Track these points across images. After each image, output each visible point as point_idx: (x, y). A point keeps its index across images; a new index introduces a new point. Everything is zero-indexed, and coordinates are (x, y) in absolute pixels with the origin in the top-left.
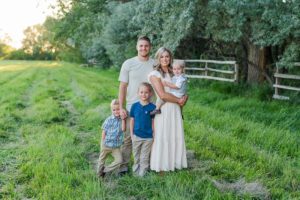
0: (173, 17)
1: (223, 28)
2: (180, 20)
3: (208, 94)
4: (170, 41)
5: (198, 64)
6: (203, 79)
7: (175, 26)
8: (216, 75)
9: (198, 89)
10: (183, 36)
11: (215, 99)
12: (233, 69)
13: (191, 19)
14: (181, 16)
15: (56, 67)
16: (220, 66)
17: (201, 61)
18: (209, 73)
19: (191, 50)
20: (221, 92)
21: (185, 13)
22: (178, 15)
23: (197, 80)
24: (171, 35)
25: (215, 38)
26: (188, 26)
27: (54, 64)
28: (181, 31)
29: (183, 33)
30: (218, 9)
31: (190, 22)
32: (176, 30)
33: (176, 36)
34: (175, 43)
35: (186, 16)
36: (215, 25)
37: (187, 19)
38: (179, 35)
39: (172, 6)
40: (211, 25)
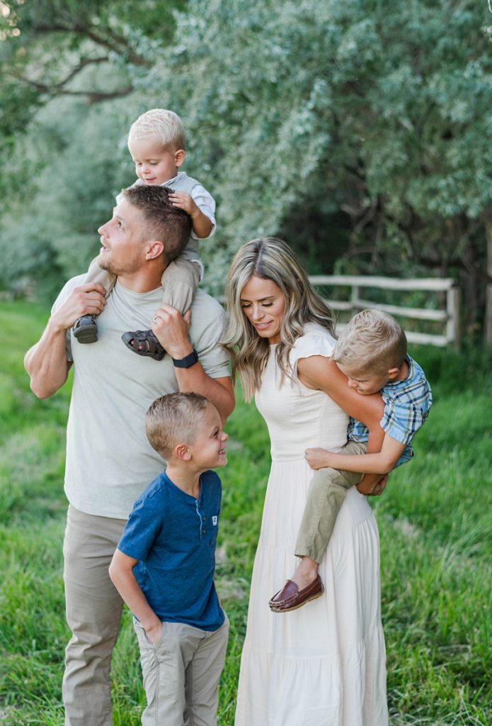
0: (255, 134)
2: (283, 145)
4: (249, 218)
7: (264, 167)
10: (291, 197)
12: (442, 305)
13: (323, 139)
14: (284, 132)
17: (337, 280)
21: (299, 120)
22: (273, 128)
24: (250, 199)
25: (394, 206)
26: (310, 163)
28: (283, 184)
29: (292, 190)
30: (410, 106)
31: (316, 149)
32: (266, 179)
33: (269, 200)
34: (266, 223)
35: (300, 130)
36: (400, 158)
37: (305, 140)
38: (278, 197)
39: (252, 97)
40: (384, 160)
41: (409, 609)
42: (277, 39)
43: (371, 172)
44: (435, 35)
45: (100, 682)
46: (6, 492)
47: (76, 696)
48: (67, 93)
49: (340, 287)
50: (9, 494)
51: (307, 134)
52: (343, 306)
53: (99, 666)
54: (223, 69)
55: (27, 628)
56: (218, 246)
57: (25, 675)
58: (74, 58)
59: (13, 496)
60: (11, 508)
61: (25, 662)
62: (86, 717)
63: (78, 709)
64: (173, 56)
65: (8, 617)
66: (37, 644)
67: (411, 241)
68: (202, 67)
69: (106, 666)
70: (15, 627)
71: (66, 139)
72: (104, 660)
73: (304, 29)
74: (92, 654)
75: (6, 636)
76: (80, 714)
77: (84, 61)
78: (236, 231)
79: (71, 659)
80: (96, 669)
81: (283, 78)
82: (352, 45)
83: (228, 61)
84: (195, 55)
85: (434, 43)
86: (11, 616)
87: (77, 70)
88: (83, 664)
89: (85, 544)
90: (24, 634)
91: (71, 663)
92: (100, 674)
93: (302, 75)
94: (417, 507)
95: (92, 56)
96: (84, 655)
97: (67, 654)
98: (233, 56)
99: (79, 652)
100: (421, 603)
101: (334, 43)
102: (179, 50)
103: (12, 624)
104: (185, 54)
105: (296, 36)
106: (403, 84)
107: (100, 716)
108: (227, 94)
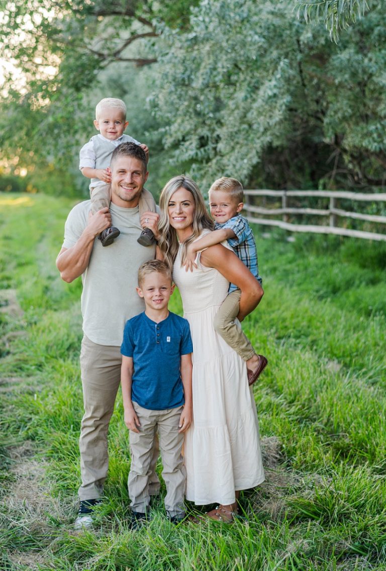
0: (240, 95)
1: (365, 118)
3: (336, 270)
4: (239, 151)
5: (314, 202)
6: (325, 235)
7: (250, 117)
8: (355, 224)
9: (312, 259)
10: (267, 138)
11: (349, 284)
13: (286, 99)
15: (22, 206)
16: (363, 206)
17: (320, 193)
18: (338, 221)
19: (301, 169)
20: (363, 266)
21: (269, 86)
22: (255, 89)
23: (312, 237)
24: (241, 138)
25: (348, 142)
26: (278, 115)
27: (22, 200)
28: (262, 129)
29: (269, 133)
30: (354, 75)
31: (281, 106)
32: (250, 126)
33: (253, 140)
34: (250, 155)
35: (270, 93)
36: (347, 111)
37: (274, 100)
38: (259, 138)
39: (243, 67)
40: (336, 112)
41: (318, 414)
42: (258, 30)
43: (326, 120)
44: (372, 25)
45: (102, 439)
46: (66, 337)
47: (88, 447)
48: (121, 59)
49: (322, 198)
50: (67, 340)
51: (275, 95)
52: (323, 212)
53: (102, 430)
54: (221, 49)
55: (68, 419)
56: (218, 171)
57: (64, 444)
58: (125, 35)
59: (70, 341)
60: (68, 349)
61: (64, 436)
62: (94, 460)
63: (89, 455)
64: (187, 40)
65: (57, 412)
66: (74, 427)
67: (360, 168)
68: (207, 47)
69: (106, 430)
70: (61, 418)
71: (126, 88)
72: (105, 426)
73: (277, 21)
74: (98, 423)
75: (55, 423)
76: (91, 459)
77: (134, 36)
78: (229, 160)
79: (84, 427)
80: (100, 431)
81: (262, 56)
82: (310, 35)
83: (224, 44)
84: (204, 39)
85: (372, 30)
86: (59, 411)
87: (128, 42)
88: (93, 429)
89: (97, 360)
90: (66, 423)
91: (85, 429)
92: (102, 435)
93: (275, 54)
94: (344, 352)
95: (140, 32)
96: (94, 423)
97: (82, 425)
98: (227, 41)
99: (91, 422)
100: (325, 409)
101: (298, 33)
102: (191, 35)
103: (59, 416)
104: (195, 38)
105: (272, 27)
106: (349, 60)
107: (102, 460)
108: (223, 67)
